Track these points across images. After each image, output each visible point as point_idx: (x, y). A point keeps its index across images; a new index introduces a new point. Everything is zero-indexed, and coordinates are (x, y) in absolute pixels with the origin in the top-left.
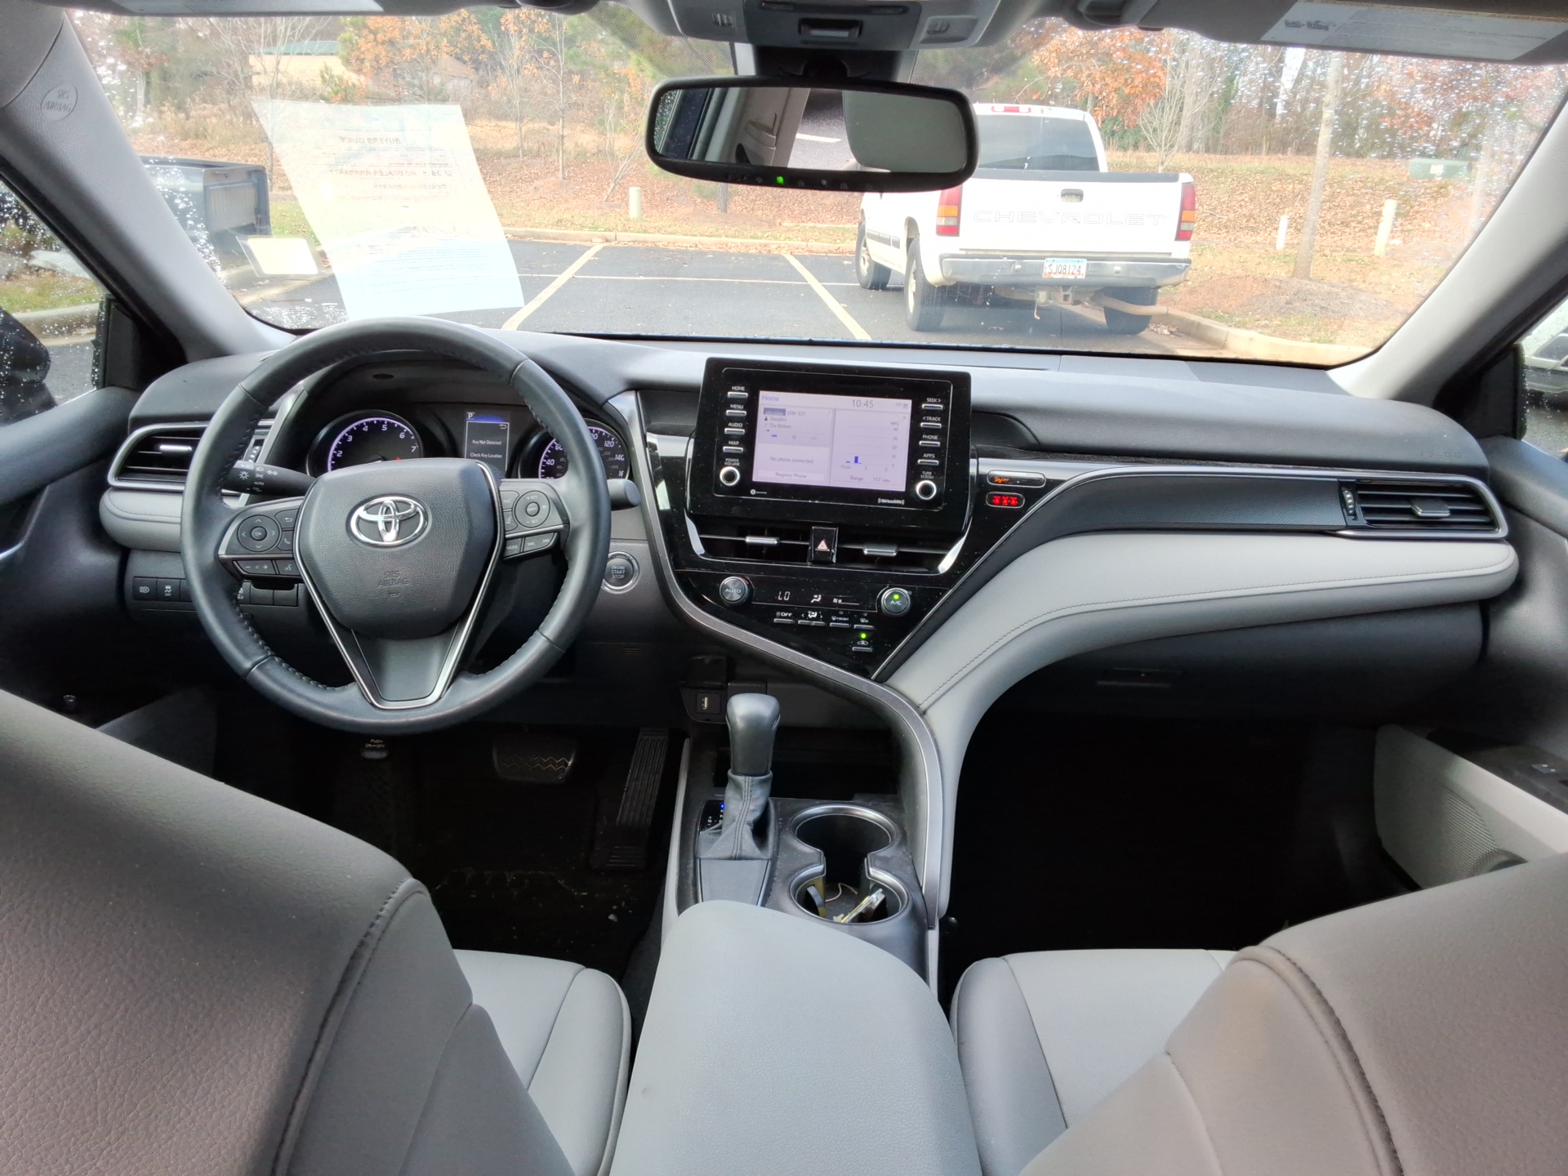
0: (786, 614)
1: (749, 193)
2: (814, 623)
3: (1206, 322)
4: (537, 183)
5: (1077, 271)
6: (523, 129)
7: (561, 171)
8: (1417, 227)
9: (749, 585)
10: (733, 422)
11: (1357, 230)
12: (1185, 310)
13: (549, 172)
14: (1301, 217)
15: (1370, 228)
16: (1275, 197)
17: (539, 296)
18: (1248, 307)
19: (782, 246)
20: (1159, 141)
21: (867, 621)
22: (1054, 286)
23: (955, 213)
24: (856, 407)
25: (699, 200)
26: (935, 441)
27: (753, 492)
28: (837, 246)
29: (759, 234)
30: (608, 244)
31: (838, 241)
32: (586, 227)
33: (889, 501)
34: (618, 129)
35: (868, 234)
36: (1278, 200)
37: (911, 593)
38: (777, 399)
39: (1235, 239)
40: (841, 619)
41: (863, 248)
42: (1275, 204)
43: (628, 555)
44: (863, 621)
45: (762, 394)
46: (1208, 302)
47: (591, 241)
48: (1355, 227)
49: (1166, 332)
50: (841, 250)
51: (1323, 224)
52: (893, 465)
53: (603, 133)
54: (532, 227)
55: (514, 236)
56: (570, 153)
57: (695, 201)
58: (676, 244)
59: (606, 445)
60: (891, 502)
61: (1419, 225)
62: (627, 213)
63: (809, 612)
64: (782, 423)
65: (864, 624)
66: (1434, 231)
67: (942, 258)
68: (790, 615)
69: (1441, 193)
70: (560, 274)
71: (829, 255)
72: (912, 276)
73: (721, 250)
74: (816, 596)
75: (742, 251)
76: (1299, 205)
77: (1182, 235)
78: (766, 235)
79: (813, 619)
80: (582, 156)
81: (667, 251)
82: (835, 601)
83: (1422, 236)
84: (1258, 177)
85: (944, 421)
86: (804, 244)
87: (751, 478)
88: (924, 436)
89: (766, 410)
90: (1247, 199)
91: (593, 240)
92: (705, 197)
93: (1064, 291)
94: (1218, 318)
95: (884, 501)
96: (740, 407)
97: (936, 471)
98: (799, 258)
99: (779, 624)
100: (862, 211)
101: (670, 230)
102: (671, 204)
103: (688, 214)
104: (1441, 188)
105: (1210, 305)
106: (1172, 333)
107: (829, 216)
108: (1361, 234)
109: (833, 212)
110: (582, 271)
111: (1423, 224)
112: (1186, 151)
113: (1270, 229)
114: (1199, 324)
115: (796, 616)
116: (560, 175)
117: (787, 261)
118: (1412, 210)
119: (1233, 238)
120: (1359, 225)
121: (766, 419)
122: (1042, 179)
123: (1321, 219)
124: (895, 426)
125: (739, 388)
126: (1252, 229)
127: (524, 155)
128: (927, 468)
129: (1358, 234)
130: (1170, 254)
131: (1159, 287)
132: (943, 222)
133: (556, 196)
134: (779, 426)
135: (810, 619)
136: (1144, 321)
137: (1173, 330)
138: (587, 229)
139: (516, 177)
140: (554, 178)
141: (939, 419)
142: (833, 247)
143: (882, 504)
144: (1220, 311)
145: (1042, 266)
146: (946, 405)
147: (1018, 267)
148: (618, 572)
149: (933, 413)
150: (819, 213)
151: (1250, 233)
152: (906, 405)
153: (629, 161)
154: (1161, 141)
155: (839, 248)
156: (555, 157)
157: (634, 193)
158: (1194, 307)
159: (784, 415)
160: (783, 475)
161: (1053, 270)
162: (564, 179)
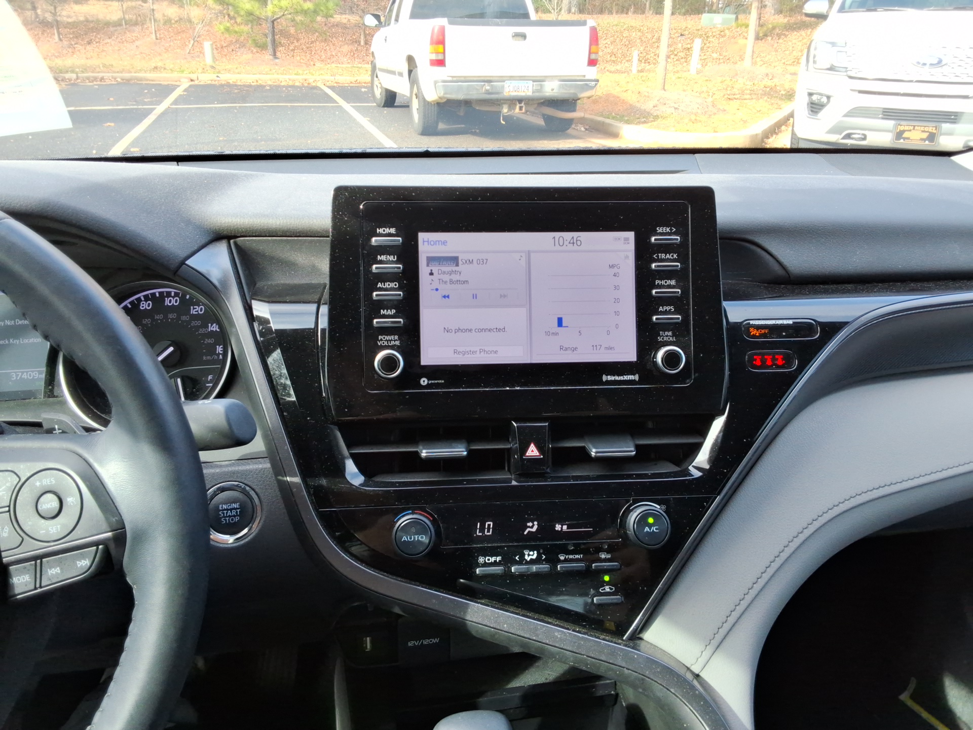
0: (492, 559)
1: (289, 45)
2: (534, 568)
3: (607, 121)
4: (137, 43)
5: (526, 90)
6: (124, 6)
7: (154, 34)
8: (709, 57)
9: (434, 522)
10: (384, 281)
11: (675, 60)
12: (591, 114)
13: (145, 35)
14: (641, 53)
15: (682, 58)
16: (626, 40)
17: (144, 121)
18: (630, 110)
19: (317, 80)
20: (553, 6)
21: (609, 556)
22: (513, 101)
23: (441, 50)
24: (557, 247)
25: (255, 50)
26: (674, 287)
27: (424, 381)
28: (355, 79)
29: (300, 72)
30: (192, 83)
31: (356, 75)
32: (175, 71)
33: (617, 378)
34: (192, 3)
35: (378, 68)
36: (627, 43)
37: (664, 507)
38: (444, 243)
39: (605, 68)
40: (571, 557)
41: (375, 78)
42: (626, 45)
43: (243, 486)
44: (603, 556)
45: (422, 236)
46: (606, 108)
47: (180, 81)
48: (673, 58)
49: (583, 129)
50: (358, 81)
51: (655, 57)
52: (617, 326)
53: (182, 6)
54: (135, 73)
55: (122, 80)
56: (159, 21)
57: (252, 51)
58: (243, 81)
59: (193, 312)
60: (621, 378)
61: (710, 55)
62: (204, 61)
63: (526, 552)
64: (455, 277)
65: (605, 560)
66: (720, 59)
67: (436, 82)
68: (499, 559)
69: (721, 35)
70: (159, 105)
71: (351, 85)
72: (414, 97)
73: (275, 84)
74: (530, 524)
75: (290, 84)
76: (640, 45)
77: (592, 63)
78: (305, 72)
79: (532, 562)
80: (168, 21)
81: (236, 85)
82: (558, 527)
83: (712, 62)
84: (614, 29)
85: (682, 259)
86: (332, 78)
87: (420, 362)
88: (657, 282)
89: (430, 260)
90: (609, 43)
91: (181, 80)
92: (259, 47)
93: (519, 103)
94: (613, 118)
95: (610, 378)
96: (391, 258)
97: (679, 330)
98: (332, 88)
99: (485, 577)
100: (373, 53)
101: (237, 71)
102: (236, 53)
103: (249, 59)
104: (721, 32)
105: (607, 110)
106: (586, 129)
107: (346, 60)
108: (678, 62)
109: (348, 56)
110: (176, 102)
111: (712, 55)
112: (568, 13)
113: (624, 61)
114: (603, 122)
115: (508, 561)
116: (153, 36)
117: (321, 90)
118: (705, 46)
119: (603, 68)
120: (676, 57)
121: (431, 274)
122: (497, 25)
123: (653, 54)
124: (615, 270)
125: (387, 231)
126: (614, 61)
127: (126, 24)
128: (665, 326)
129: (676, 63)
130: (584, 76)
131: (579, 99)
132: (434, 57)
133: (152, 51)
134: (452, 282)
135: (528, 563)
136: (569, 122)
137: (587, 127)
138: (176, 73)
139: (121, 39)
140: (149, 39)
141: (675, 256)
142: (353, 79)
143: (608, 383)
144: (613, 114)
145: (503, 87)
146: (684, 236)
147: (488, 88)
148: (229, 513)
149: (667, 248)
150: (339, 57)
151: (613, 64)
152: (626, 239)
153: (202, 25)
154: (554, 6)
155: (357, 80)
156: (149, 25)
157: (207, 46)
158: (597, 112)
159: (457, 265)
160: (464, 353)
161: (511, 90)
162: (157, 39)
